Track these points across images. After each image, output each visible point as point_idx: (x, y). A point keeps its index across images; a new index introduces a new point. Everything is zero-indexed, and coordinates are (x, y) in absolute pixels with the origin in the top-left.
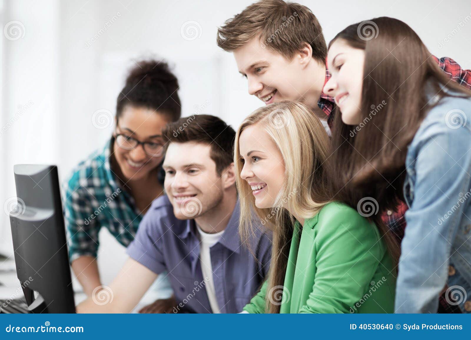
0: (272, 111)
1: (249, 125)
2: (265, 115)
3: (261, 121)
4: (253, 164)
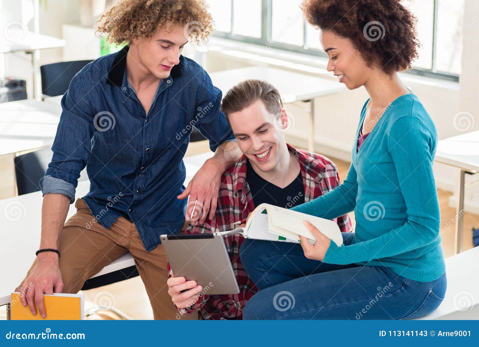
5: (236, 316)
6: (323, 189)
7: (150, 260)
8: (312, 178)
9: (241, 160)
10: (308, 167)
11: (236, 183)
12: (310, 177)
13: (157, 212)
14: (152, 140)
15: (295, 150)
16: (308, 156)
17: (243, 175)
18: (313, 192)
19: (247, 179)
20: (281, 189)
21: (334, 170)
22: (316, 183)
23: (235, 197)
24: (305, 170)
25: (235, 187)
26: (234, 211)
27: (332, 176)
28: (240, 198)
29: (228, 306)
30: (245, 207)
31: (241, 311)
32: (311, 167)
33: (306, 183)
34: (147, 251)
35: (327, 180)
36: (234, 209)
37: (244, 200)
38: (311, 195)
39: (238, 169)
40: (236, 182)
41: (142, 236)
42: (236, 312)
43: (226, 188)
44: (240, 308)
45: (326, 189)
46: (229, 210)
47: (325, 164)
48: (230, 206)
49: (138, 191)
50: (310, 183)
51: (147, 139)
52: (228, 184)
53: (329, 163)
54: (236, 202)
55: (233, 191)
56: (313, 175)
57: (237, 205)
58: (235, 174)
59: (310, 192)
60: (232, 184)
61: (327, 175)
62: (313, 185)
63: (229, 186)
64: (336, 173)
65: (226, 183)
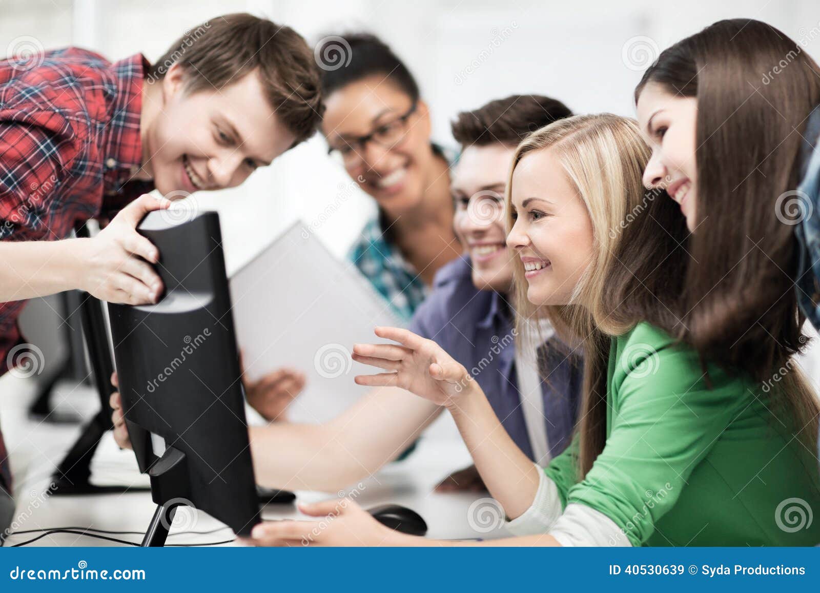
0: (579, 128)
1: (533, 148)
2: (564, 135)
3: (555, 145)
4: (531, 223)
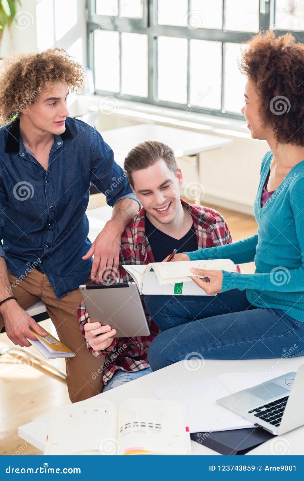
5: (139, 355)
6: (214, 239)
7: (61, 307)
8: (204, 230)
9: (139, 216)
10: (200, 220)
11: (136, 237)
12: (202, 229)
13: (66, 263)
14: (54, 198)
15: (188, 205)
16: (199, 210)
17: (142, 229)
18: (206, 242)
19: (147, 233)
20: (178, 240)
21: (223, 221)
22: (207, 233)
23: (135, 249)
24: (197, 222)
25: (135, 241)
26: (135, 262)
27: (221, 227)
28: (140, 251)
29: (132, 347)
30: (146, 259)
31: (144, 351)
32: (204, 219)
33: (198, 234)
34: (58, 299)
35: (217, 231)
36: (135, 260)
37: (144, 252)
38: (204, 245)
39: (137, 224)
40: (136, 235)
41: (53, 285)
42: (139, 352)
43: (127, 241)
44: (143, 348)
45: (217, 238)
46: (131, 262)
47: (214, 216)
48: (132, 258)
49: (47, 246)
50: (202, 233)
51: (50, 197)
52: (129, 237)
53: (218, 215)
54: (137, 254)
55: (133, 244)
56: (205, 227)
57: (138, 257)
58: (134, 229)
59: (203, 242)
60: (133, 237)
61: (217, 226)
62: (205, 236)
63: (130, 240)
64: (224, 224)
65: (127, 237)
